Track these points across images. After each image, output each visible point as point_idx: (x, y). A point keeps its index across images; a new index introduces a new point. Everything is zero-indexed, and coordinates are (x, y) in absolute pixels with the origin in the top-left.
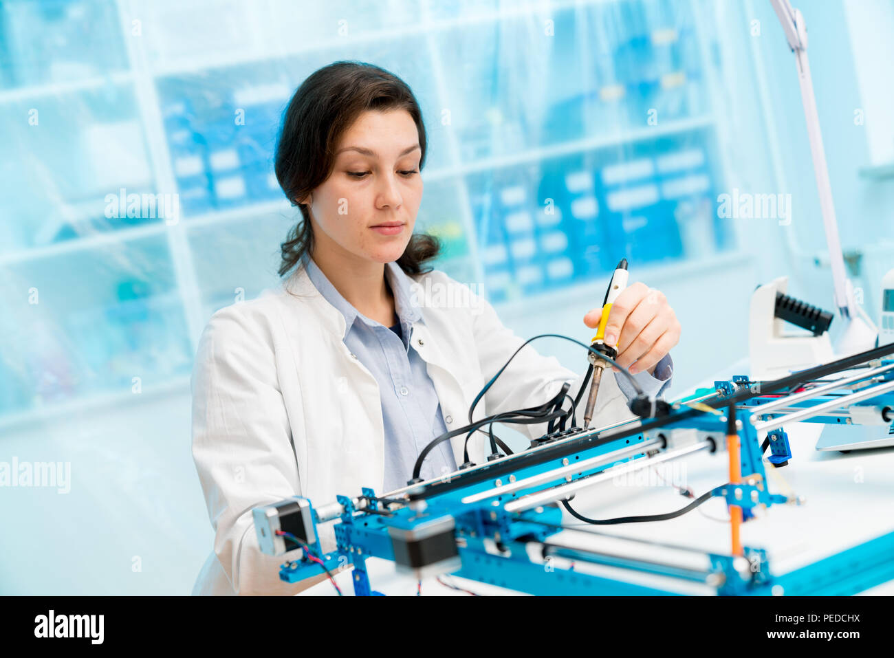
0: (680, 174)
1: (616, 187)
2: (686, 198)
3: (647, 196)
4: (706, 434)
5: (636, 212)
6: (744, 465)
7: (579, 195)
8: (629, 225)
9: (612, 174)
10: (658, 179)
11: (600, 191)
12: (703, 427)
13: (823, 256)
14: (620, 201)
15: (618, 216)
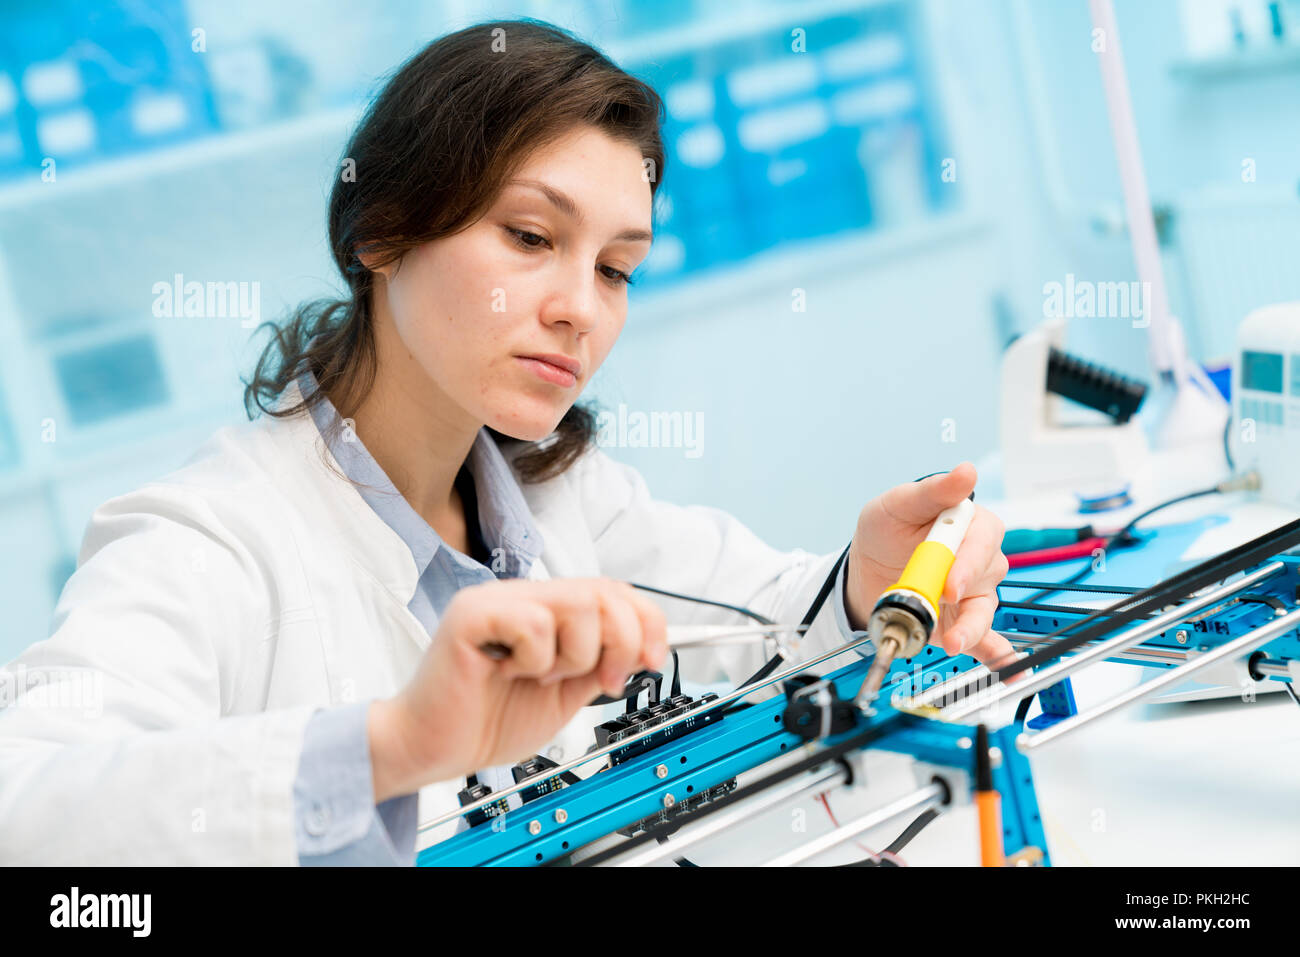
0: (862, 81)
1: (754, 109)
2: (876, 123)
3: (807, 122)
4: (929, 770)
5: (789, 152)
6: (1007, 833)
7: (690, 125)
8: (781, 174)
9: (749, 85)
10: (826, 91)
11: (727, 115)
12: (924, 755)
13: (1112, 215)
14: (762, 133)
15: (761, 160)
